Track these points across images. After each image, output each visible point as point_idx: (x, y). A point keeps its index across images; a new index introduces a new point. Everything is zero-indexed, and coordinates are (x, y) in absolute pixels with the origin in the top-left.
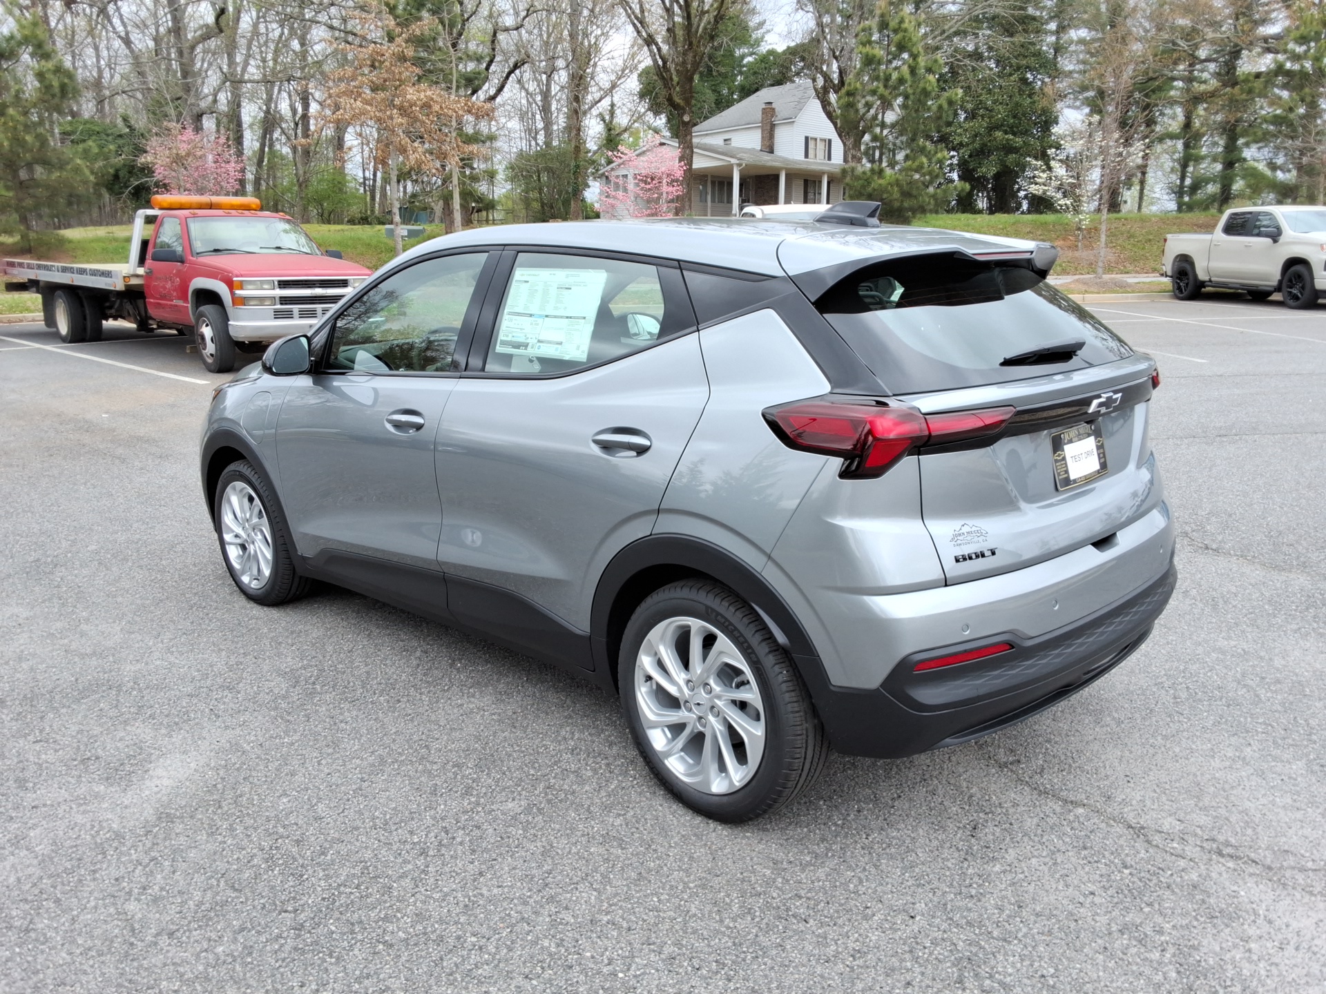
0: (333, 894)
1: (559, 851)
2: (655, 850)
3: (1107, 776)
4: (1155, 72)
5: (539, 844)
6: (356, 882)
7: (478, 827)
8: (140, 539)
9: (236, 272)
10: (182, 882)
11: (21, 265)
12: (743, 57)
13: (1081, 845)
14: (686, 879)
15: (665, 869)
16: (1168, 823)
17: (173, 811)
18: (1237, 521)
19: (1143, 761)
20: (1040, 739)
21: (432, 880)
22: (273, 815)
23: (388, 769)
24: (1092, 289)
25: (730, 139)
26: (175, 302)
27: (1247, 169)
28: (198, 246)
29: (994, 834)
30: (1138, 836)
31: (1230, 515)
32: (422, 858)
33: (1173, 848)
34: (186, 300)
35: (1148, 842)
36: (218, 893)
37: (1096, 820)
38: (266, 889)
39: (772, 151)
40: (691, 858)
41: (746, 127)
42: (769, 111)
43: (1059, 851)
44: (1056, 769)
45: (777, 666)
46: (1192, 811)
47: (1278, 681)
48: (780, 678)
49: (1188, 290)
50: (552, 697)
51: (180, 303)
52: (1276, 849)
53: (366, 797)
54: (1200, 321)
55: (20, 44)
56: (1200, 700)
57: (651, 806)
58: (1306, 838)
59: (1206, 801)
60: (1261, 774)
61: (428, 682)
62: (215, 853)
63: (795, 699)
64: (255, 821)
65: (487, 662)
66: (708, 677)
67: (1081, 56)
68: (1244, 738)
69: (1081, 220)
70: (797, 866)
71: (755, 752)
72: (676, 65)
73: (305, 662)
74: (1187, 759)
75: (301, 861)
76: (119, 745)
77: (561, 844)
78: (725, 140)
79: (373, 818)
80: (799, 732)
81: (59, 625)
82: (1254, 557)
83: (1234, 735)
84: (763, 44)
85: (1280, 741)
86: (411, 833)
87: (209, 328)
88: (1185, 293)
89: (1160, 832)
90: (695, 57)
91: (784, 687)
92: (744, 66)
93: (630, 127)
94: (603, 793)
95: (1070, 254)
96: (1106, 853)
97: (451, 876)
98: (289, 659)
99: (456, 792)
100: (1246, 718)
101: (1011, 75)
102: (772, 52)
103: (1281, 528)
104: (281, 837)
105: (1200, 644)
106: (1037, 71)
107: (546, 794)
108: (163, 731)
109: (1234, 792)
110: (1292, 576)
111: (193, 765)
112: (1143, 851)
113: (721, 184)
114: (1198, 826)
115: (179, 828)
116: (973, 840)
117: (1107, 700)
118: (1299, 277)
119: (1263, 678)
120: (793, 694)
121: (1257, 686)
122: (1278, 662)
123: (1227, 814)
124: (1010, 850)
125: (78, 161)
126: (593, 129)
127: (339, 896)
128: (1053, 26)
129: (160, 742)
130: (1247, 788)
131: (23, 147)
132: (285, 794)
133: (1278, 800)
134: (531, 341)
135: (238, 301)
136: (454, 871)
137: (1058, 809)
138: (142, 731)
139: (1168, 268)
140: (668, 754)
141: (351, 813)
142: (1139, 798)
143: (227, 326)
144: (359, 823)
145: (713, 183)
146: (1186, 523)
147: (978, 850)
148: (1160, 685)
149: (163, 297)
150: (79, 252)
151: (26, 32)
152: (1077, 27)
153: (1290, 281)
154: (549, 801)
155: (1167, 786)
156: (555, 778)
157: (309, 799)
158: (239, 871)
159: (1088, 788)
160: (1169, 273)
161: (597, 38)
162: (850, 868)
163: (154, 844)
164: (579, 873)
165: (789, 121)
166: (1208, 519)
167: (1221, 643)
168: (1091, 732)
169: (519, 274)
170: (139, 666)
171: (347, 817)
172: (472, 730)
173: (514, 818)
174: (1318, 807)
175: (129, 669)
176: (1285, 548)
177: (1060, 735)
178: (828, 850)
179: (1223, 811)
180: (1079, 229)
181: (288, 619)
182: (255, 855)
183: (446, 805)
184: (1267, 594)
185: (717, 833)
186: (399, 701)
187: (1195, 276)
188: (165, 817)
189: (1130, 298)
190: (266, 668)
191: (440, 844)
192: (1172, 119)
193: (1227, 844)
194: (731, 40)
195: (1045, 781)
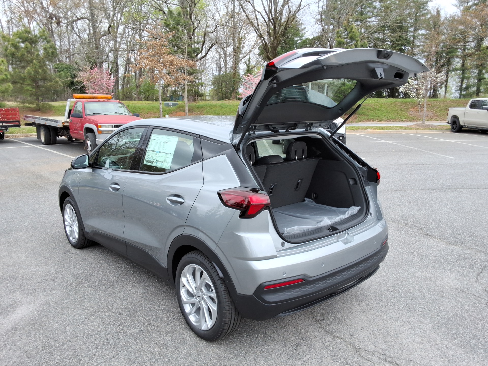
0: (61, 361)
1: (144, 349)
2: (178, 351)
3: (354, 327)
4: (449, 46)
5: (138, 346)
6: (70, 357)
7: (119, 339)
8: (43, 221)
9: (99, 122)
10: (11, 354)
11: (29, 117)
12: (297, 41)
13: (334, 354)
14: (185, 363)
15: (179, 358)
16: (371, 347)
17: (18, 327)
18: (442, 224)
19: (370, 321)
20: (335, 311)
21: (96, 358)
22: (51, 330)
23: (96, 314)
24: (420, 128)
26: (79, 132)
27: (486, 82)
28: (88, 112)
29: (303, 349)
30: (357, 352)
31: (441, 222)
32: (95, 349)
33: (368, 357)
34: (82, 131)
35: (360, 354)
36: (22, 359)
37: (343, 345)
38: (39, 358)
40: (190, 354)
43: (324, 357)
44: (337, 323)
45: (221, 285)
46: (381, 343)
47: (435, 290)
48: (222, 289)
50: (164, 288)
51: (81, 132)
52: (408, 359)
53: (85, 325)
54: (458, 141)
55: (39, 38)
56: (402, 297)
57: (183, 333)
58: (421, 355)
59: (388, 339)
60: (413, 329)
61: (122, 281)
62: (26, 343)
63: (227, 297)
64: (44, 332)
65: (146, 273)
66: (202, 287)
67: (423, 40)
68: (413, 314)
69: (420, 101)
70: (227, 359)
71: (214, 315)
72: (270, 44)
73: (83, 271)
74: (388, 321)
75: (54, 348)
76: (9, 300)
77: (145, 347)
79: (84, 333)
80: (228, 310)
81: (5, 253)
82: (444, 239)
83: (409, 312)
84: (305, 36)
85: (426, 315)
86: (95, 339)
87: (90, 141)
88: (456, 130)
89: (366, 351)
90: (277, 42)
91: (223, 292)
92: (298, 44)
93: (256, 66)
94: (168, 327)
95: (416, 113)
96: (342, 358)
97: (103, 357)
98: (77, 270)
99: (116, 324)
100: (416, 305)
101: (396, 47)
102: (307, 39)
103: (458, 228)
104: (51, 338)
105: (410, 274)
106: (406, 45)
107: (147, 327)
108: (25, 296)
109: (401, 335)
110: (456, 247)
111: (31, 309)
112: (356, 358)
114: (382, 349)
115: (18, 333)
116: (295, 351)
117: (366, 296)
119: (429, 289)
120: (226, 295)
121: (426, 292)
122: (438, 282)
123: (394, 344)
124: (307, 356)
125: (57, 79)
126: (242, 67)
127: (62, 362)
128: (412, 29)
129: (23, 300)
130: (406, 334)
131: (38, 74)
132: (58, 322)
133: (416, 339)
134: (154, 161)
135: (100, 132)
136: (105, 355)
137: (331, 339)
138: (18, 295)
139: (449, 120)
140: (190, 314)
141: (77, 331)
142: (363, 336)
143: (95, 140)
144: (79, 335)
146: (423, 224)
147: (295, 355)
148: (388, 290)
149: (75, 130)
150: (57, 111)
151: (41, 34)
152: (421, 29)
154: (147, 330)
155: (376, 332)
156: (153, 320)
157: (65, 325)
158: (32, 350)
159: (345, 332)
160: (450, 122)
161: (245, 34)
162: (246, 361)
163: (7, 339)
164: (148, 358)
166: (431, 223)
167: (419, 274)
168: (355, 308)
169: (153, 136)
170: (26, 270)
171: (75, 332)
172: (131, 300)
173: (133, 336)
174: (430, 343)
175: (22, 271)
176: (457, 236)
177: (343, 309)
178: (240, 353)
179: (393, 343)
180: (419, 104)
181: (83, 254)
182: (40, 345)
183: (111, 329)
184: (443, 255)
185: (203, 344)
186: (109, 288)
187: (459, 123)
188: (15, 329)
189: (435, 131)
190: (68, 273)
191: (104, 344)
192: (457, 63)
193: (390, 357)
194: (293, 35)
195: (330, 328)
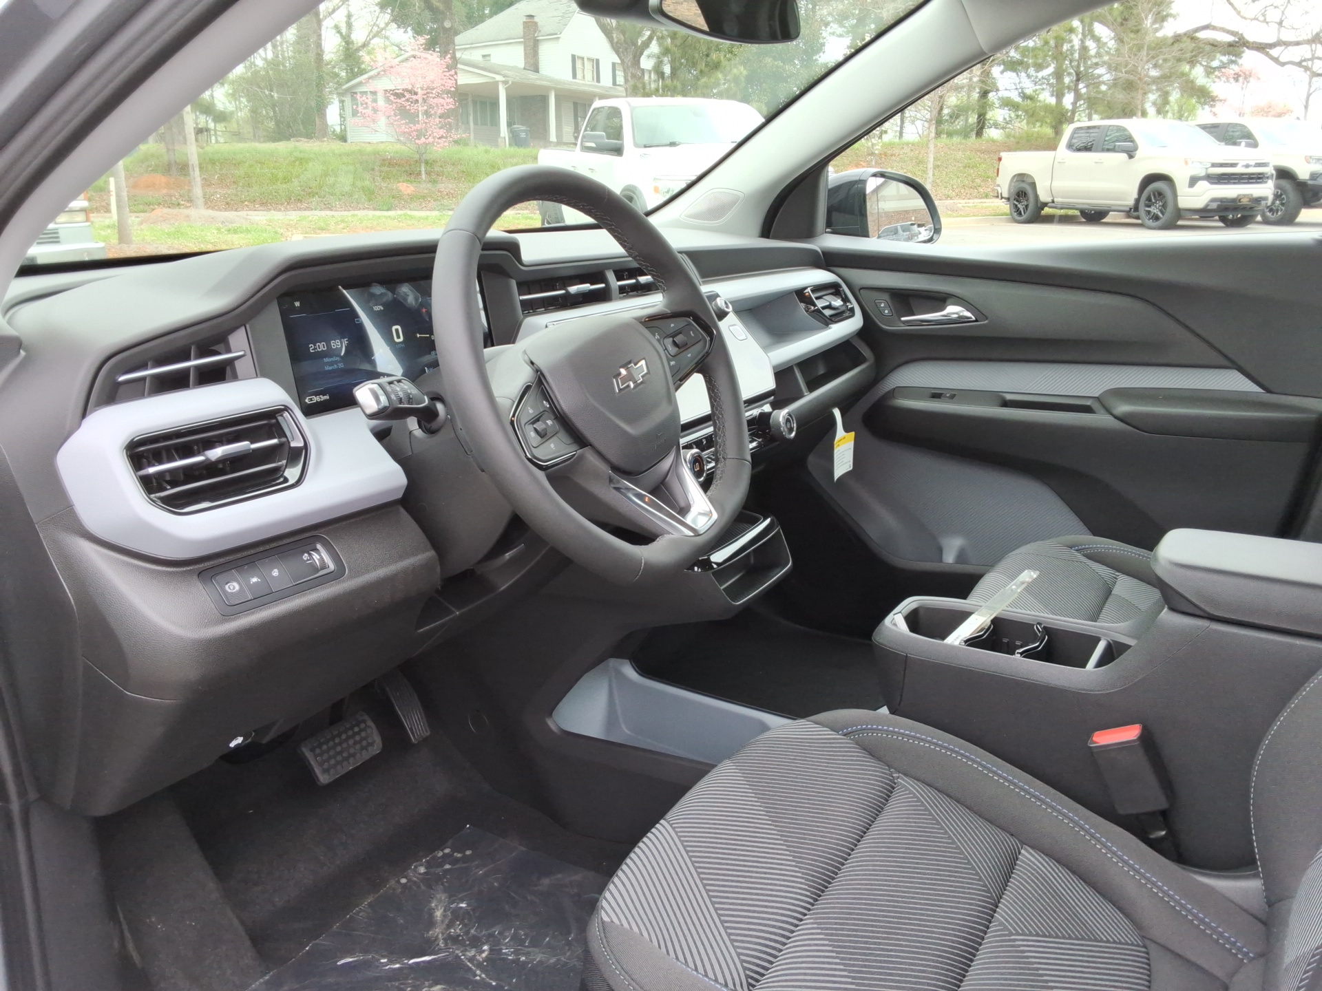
25: (489, 55)
39: (537, 70)
41: (508, 41)
42: (530, 24)
49: (1027, 214)
78: (484, 56)
88: (1024, 217)
93: (369, 43)
113: (483, 104)
118: (1160, 195)
126: (331, 43)
139: (1005, 189)
145: (475, 103)
153: (1149, 199)
160: (1006, 195)
165: (554, 36)
187: (1037, 196)
